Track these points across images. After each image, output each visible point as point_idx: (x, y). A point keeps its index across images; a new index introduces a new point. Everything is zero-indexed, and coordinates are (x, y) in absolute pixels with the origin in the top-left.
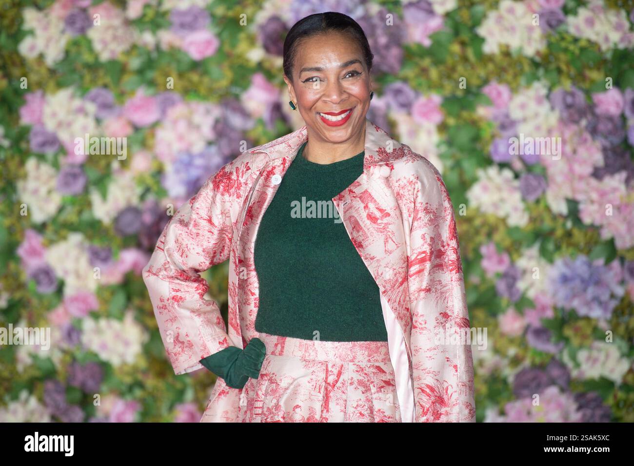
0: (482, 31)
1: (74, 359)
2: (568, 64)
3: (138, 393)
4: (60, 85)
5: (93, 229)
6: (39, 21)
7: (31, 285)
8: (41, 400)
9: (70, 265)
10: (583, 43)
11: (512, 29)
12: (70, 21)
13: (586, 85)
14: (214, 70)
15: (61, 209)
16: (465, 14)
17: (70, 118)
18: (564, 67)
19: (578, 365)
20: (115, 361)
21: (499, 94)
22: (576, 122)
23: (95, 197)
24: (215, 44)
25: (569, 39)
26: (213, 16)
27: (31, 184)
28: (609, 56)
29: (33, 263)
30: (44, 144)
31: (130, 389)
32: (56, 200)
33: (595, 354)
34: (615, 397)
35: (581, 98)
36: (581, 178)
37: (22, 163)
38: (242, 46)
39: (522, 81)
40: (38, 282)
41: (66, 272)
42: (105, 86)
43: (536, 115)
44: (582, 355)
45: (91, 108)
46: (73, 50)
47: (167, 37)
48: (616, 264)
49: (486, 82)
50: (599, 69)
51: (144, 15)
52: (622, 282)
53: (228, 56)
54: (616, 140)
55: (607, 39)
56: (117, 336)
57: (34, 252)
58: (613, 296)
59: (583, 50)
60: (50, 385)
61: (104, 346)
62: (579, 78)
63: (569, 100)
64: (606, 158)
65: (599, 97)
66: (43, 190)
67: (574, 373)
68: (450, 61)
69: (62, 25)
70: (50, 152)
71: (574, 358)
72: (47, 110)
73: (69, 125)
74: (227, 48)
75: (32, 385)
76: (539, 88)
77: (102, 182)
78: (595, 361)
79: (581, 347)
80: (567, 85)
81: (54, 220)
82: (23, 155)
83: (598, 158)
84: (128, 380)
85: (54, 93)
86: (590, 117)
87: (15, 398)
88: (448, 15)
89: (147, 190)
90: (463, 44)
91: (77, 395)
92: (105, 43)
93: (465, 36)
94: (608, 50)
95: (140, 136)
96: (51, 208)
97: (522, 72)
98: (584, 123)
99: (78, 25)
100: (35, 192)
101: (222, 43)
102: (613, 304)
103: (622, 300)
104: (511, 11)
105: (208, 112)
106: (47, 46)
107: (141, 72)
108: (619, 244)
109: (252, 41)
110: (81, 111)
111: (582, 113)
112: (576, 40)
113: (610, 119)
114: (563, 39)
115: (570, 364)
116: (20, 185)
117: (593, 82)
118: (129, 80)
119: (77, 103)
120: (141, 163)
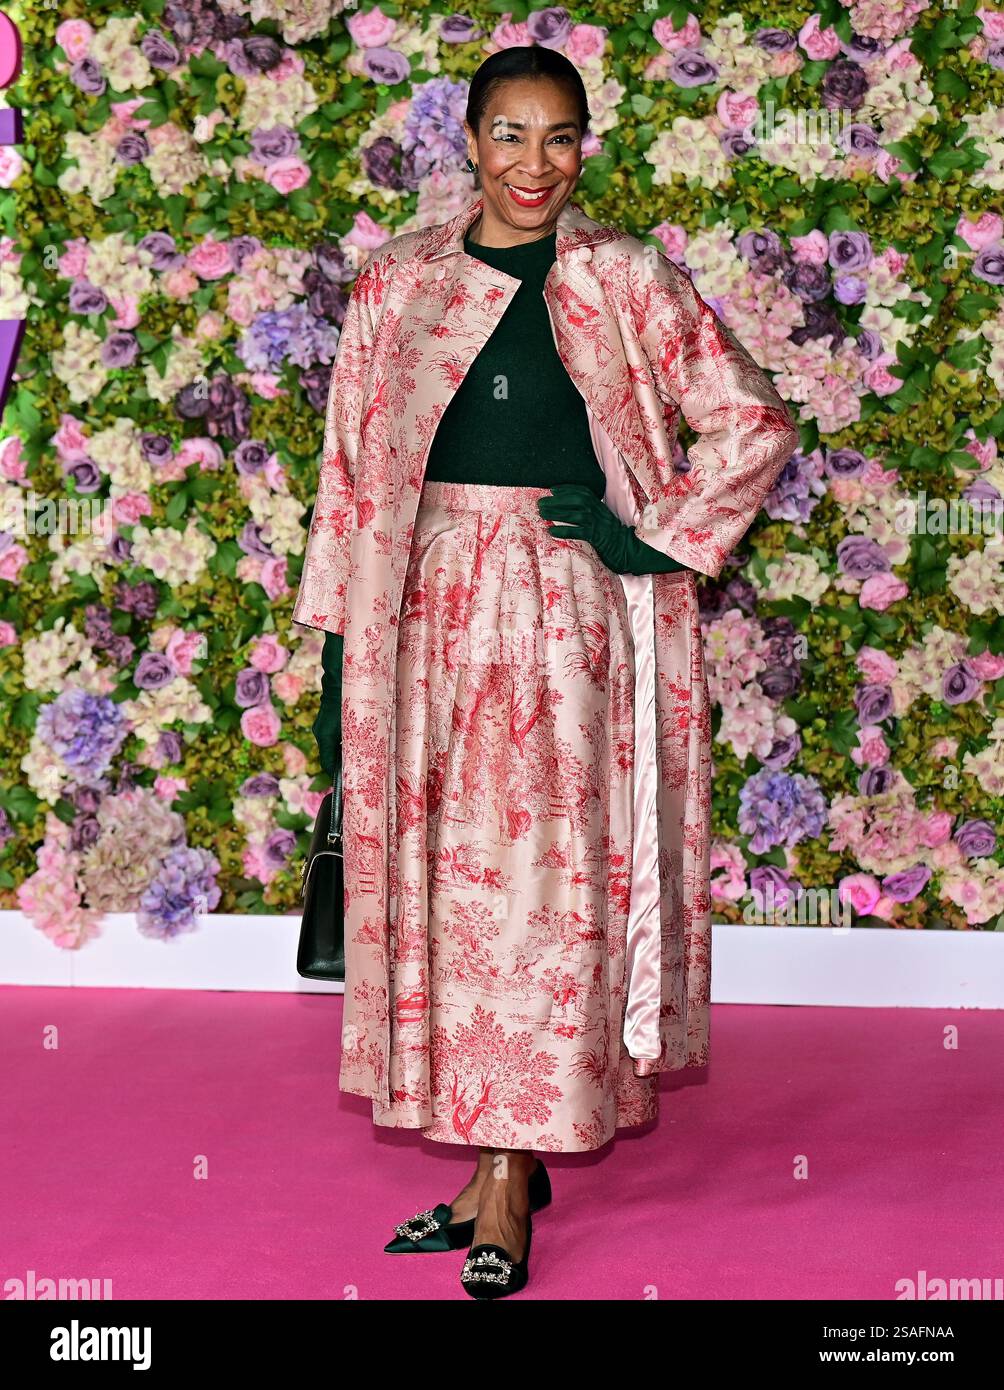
0: (651, 157)
1: (122, 578)
2: (759, 199)
3: (202, 621)
4: (109, 229)
5: (146, 412)
6: (84, 147)
7: (69, 483)
8: (80, 629)
9: (118, 458)
10: (778, 173)
11: (688, 155)
12: (124, 148)
13: (783, 226)
14: (305, 208)
15: (106, 387)
16: (630, 134)
17: (121, 270)
18: (754, 204)
19: (766, 583)
20: (174, 581)
21: (672, 236)
22: (770, 273)
23: (150, 371)
24: (307, 173)
25: (761, 167)
26: (303, 138)
27: (70, 356)
28: (811, 188)
29: (71, 456)
30: (85, 304)
31: (193, 617)
32: (101, 375)
33: (788, 567)
34: (811, 621)
35: (775, 242)
36: (777, 342)
37: (59, 329)
38: (342, 177)
39: (702, 220)
40: (78, 482)
41: (113, 467)
42: (165, 230)
43: (719, 264)
44: (771, 570)
45: (147, 257)
46: (126, 183)
47: (243, 165)
48: (816, 453)
49: (655, 222)
50: (797, 206)
51: (217, 137)
52: (824, 477)
53: (323, 188)
54: (820, 294)
55: (808, 169)
56: (176, 549)
57: (73, 443)
58: (812, 495)
59: (777, 180)
60: (92, 610)
61: (160, 562)
62: (773, 217)
63: (761, 245)
64: (808, 316)
65: (798, 241)
66: (85, 363)
67: (762, 594)
68: (610, 196)
69: (113, 152)
70: (93, 314)
71: (761, 575)
72: (92, 260)
73: (119, 278)
74: (321, 178)
75: (69, 611)
76: (724, 229)
77: (157, 352)
78: (788, 577)
79: (771, 560)
80: (758, 225)
81: (97, 399)
82: (61, 319)
83: (798, 317)
84: (191, 605)
85: (100, 240)
86: (787, 266)
87: (49, 627)
88: (606, 135)
89: (217, 362)
90: (627, 173)
91: (127, 622)
92: (167, 175)
93: (629, 163)
94: (809, 181)
95: (208, 293)
96: (95, 385)
97: (700, 209)
98: (780, 273)
99: (133, 152)
100: (75, 364)
101: (315, 173)
102: (814, 503)
103: (823, 498)
104: (688, 131)
105: (296, 260)
106: (93, 180)
107: (209, 211)
108: (822, 427)
109: (354, 171)
110: (135, 260)
111: (777, 262)
112: (769, 169)
113: (813, 268)
114: (753, 167)
115: (756, 583)
116: (56, 355)
117: (790, 221)
118: (195, 221)
119: (130, 250)
120: (208, 328)
